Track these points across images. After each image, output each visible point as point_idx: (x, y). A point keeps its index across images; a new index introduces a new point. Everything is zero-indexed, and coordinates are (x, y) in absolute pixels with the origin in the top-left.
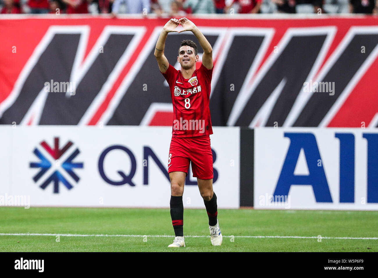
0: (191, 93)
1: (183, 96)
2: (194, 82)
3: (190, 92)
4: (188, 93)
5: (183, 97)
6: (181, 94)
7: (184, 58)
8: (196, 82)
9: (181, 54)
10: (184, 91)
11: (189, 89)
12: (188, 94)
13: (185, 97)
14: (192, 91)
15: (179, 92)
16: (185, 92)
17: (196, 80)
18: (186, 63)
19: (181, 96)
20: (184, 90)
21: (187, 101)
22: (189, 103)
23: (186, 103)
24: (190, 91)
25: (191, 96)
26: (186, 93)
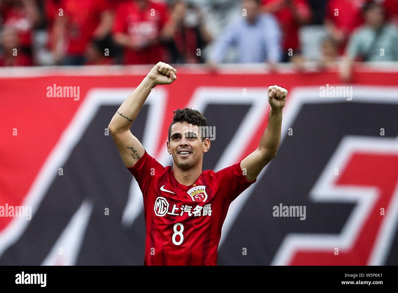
0: (190, 215)
1: (172, 218)
2: (199, 196)
3: (188, 213)
4: (183, 212)
5: (171, 220)
6: (169, 213)
7: (179, 147)
8: (203, 196)
9: (174, 139)
10: (175, 208)
11: (186, 206)
12: (181, 215)
13: (174, 220)
14: (192, 210)
15: (165, 208)
16: (178, 209)
17: (203, 194)
18: (184, 158)
19: (167, 216)
20: (175, 206)
21: (179, 229)
22: (180, 233)
23: (176, 233)
24: (187, 209)
25: (188, 221)
26: (179, 212)
